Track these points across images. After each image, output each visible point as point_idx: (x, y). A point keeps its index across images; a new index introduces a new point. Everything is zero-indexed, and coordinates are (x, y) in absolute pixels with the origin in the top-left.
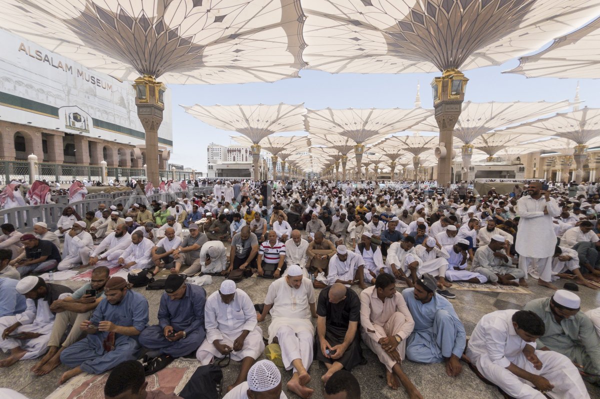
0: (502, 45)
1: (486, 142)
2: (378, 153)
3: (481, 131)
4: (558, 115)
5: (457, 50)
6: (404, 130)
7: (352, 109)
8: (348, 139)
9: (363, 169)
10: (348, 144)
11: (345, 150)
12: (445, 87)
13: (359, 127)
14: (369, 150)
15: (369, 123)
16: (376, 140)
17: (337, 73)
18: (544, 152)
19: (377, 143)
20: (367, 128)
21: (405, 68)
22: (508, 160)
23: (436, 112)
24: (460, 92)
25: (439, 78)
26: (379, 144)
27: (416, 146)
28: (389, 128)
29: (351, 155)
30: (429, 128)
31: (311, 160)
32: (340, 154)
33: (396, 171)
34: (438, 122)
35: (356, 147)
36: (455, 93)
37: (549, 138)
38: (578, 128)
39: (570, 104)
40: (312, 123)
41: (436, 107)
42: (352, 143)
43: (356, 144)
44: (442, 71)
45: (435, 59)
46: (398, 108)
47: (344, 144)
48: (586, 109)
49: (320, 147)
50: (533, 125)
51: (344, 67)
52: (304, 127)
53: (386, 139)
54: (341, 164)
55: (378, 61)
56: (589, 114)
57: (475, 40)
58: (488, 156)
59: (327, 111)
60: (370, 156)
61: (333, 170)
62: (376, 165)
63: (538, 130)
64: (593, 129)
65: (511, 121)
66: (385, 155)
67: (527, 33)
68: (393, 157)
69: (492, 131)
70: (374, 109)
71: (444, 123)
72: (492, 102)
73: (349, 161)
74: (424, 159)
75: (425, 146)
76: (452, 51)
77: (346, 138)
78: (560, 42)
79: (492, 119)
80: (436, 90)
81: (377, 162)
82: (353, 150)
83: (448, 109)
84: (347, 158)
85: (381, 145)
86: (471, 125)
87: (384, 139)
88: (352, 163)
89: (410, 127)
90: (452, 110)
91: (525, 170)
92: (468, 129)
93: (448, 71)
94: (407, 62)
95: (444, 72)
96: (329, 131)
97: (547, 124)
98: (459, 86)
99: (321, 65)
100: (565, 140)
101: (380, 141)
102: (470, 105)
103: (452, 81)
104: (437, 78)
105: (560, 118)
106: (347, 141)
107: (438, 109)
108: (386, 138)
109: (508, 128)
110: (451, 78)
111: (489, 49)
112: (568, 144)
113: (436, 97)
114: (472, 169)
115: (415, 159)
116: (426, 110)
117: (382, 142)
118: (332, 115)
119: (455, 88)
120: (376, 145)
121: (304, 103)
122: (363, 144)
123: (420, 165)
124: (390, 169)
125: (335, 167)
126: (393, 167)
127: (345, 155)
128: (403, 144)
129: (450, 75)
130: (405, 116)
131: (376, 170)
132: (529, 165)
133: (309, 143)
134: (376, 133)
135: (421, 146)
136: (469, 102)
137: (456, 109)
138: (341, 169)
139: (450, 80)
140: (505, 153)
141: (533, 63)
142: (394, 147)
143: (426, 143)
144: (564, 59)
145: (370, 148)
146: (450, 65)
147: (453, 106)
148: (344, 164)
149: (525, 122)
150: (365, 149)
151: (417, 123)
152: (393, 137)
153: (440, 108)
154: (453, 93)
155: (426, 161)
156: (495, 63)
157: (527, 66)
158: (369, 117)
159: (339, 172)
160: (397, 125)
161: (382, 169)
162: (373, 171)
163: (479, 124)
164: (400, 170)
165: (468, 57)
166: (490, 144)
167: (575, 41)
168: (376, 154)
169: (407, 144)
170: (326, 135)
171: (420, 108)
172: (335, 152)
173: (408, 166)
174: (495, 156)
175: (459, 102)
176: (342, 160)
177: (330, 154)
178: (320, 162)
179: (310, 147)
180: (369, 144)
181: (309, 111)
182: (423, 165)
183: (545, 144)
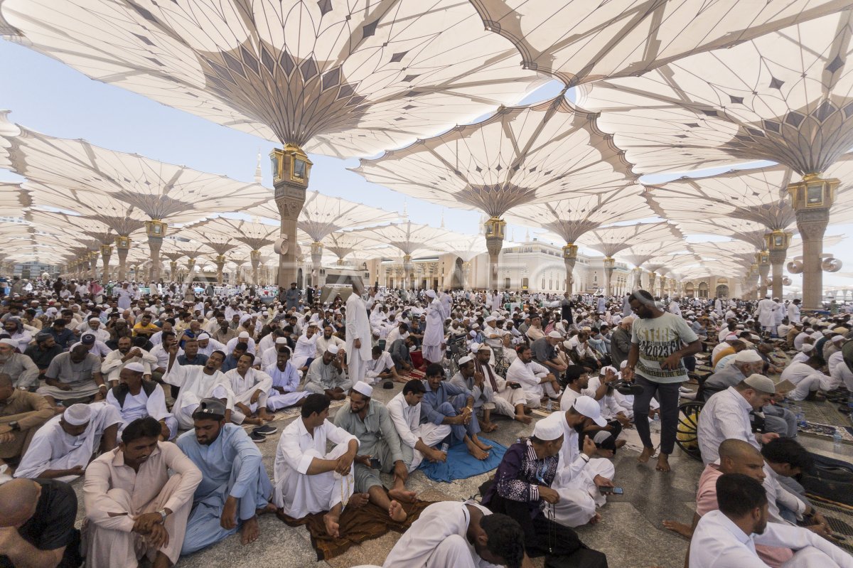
0: (344, 139)
1: (336, 243)
2: (196, 239)
3: (330, 228)
4: (392, 224)
5: (300, 125)
6: (237, 211)
7: (140, 157)
8: (132, 207)
9: (167, 265)
10: (133, 216)
11: (124, 227)
12: (286, 164)
13: (157, 191)
14: (177, 232)
15: (176, 188)
16: (190, 218)
17: (104, 82)
18: (384, 260)
19: (192, 223)
20: (172, 195)
21: (235, 123)
22: (356, 265)
23: (276, 193)
24: (303, 175)
25: (280, 151)
26: (196, 225)
27: (255, 236)
28: (212, 203)
29: (139, 238)
30: (272, 214)
31: (32, 237)
32: (114, 232)
33: (225, 270)
34: (280, 207)
35: (150, 226)
36: (298, 175)
37: (386, 246)
38: (405, 240)
39: (399, 216)
40: (32, 158)
41: (277, 186)
42: (139, 215)
43: (150, 219)
44: (283, 143)
45: (274, 125)
46: (225, 177)
47: (123, 214)
48: (409, 223)
49: (60, 213)
50: (375, 230)
51: (122, 76)
52: (10, 163)
53: (209, 220)
54: (115, 251)
55: (189, 93)
56: (413, 228)
57: (318, 121)
58: (338, 259)
59: (79, 146)
60: (179, 243)
61: (94, 261)
62: (192, 258)
63: (378, 237)
64: (415, 242)
65: (357, 223)
66: (206, 244)
67: (365, 136)
68: (221, 248)
69: (341, 231)
70: (185, 167)
71: (286, 210)
72: (340, 199)
73: (137, 246)
74: (267, 255)
75: (267, 238)
76: (294, 123)
77: (128, 205)
78: (389, 155)
79: (340, 217)
80: (276, 166)
81: (193, 255)
82: (144, 229)
83: (291, 192)
84: (129, 241)
85: (200, 228)
86: (321, 219)
87: (204, 219)
88: (139, 251)
89: (245, 208)
90: (295, 196)
91: (370, 276)
92: (317, 223)
93: (289, 146)
94: (239, 116)
95: (286, 145)
96: (85, 185)
97: (385, 231)
98: (302, 167)
99: (61, 51)
100: (398, 249)
101: (198, 222)
102: (318, 196)
103: (295, 159)
104: (276, 150)
105: (392, 227)
106: (130, 211)
107: (278, 190)
108: (209, 217)
109: (354, 230)
110: (293, 155)
111: (332, 136)
112: (400, 254)
113: (276, 173)
114: (322, 272)
115: (254, 253)
116: (267, 189)
117: (202, 223)
118: (92, 156)
119: (298, 170)
120: (191, 227)
121: (9, 112)
122: (164, 221)
123: (260, 264)
124: (216, 266)
125: (101, 256)
126: (220, 263)
127: (127, 235)
128: (235, 230)
129: (292, 151)
130: (238, 190)
131: (190, 266)
132: (373, 270)
133: (25, 199)
134: (191, 207)
135: (261, 237)
136: (317, 192)
137: (300, 194)
138: (114, 261)
139: (292, 158)
140: (353, 257)
141: (370, 168)
142: (222, 233)
143: (270, 234)
144: (393, 173)
145: (179, 230)
146: (294, 140)
147: (296, 190)
148: (123, 252)
149: (367, 227)
150: (168, 231)
151: (255, 205)
152: (220, 218)
153: (281, 189)
154: (296, 175)
155: (268, 258)
156: (340, 156)
157: (367, 169)
158: (175, 178)
159: (112, 267)
160: (225, 201)
161: (202, 266)
162: (186, 268)
163: (329, 220)
164: (232, 269)
165: (311, 137)
166: (340, 245)
167: (400, 158)
168: (191, 241)
169: (242, 232)
170: (77, 192)
171: (259, 184)
172: (103, 228)
173: (244, 264)
174: (344, 259)
175: (303, 188)
176: (119, 244)
177: (88, 230)
178: (60, 244)
179: (28, 209)
180: (177, 221)
181: (26, 133)
182: (265, 264)
183: (384, 251)
